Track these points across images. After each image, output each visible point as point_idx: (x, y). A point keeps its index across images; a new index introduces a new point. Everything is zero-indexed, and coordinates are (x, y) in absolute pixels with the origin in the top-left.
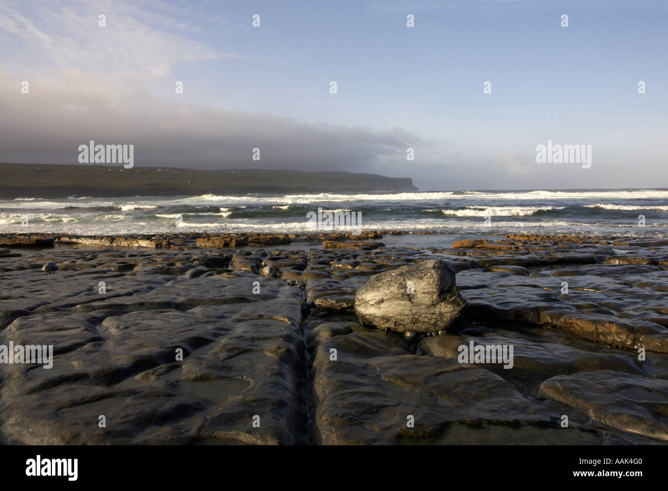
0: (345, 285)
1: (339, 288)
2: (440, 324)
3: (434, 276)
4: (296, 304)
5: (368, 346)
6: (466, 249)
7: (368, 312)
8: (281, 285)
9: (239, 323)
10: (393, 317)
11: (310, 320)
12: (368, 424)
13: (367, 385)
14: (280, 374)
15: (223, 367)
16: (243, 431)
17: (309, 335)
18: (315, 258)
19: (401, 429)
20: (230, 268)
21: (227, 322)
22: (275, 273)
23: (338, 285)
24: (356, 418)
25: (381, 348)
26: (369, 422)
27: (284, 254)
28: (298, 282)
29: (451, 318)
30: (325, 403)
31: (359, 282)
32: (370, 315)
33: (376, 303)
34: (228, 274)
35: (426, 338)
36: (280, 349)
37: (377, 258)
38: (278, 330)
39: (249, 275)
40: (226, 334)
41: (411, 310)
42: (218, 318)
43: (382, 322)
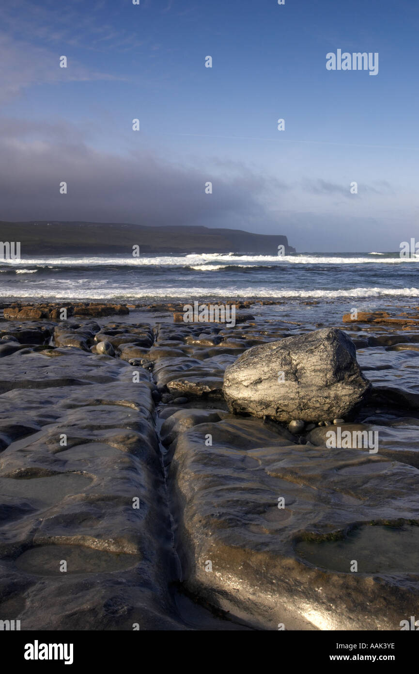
0: (206, 365)
1: (199, 369)
2: (336, 410)
3: (329, 349)
4: (145, 387)
5: (244, 436)
6: (360, 324)
7: (240, 396)
8: (121, 365)
9: (70, 410)
10: (274, 401)
11: (163, 407)
12: (254, 525)
13: (248, 480)
14: (132, 468)
15: (56, 461)
16: (90, 535)
17: (164, 424)
18: (165, 332)
19: (299, 531)
20: (51, 344)
21: (55, 408)
22: (112, 350)
23: (197, 365)
24: (238, 518)
25: (260, 439)
26: (256, 523)
27: (123, 328)
28: (144, 361)
29: (350, 403)
30: (196, 502)
31: (225, 362)
32: (244, 399)
33: (252, 383)
34: (50, 352)
35: (317, 428)
36: (129, 438)
37: (247, 332)
38: (123, 417)
39: (79, 352)
40: (54, 423)
41: (298, 393)
42: (41, 403)
43: (259, 408)
